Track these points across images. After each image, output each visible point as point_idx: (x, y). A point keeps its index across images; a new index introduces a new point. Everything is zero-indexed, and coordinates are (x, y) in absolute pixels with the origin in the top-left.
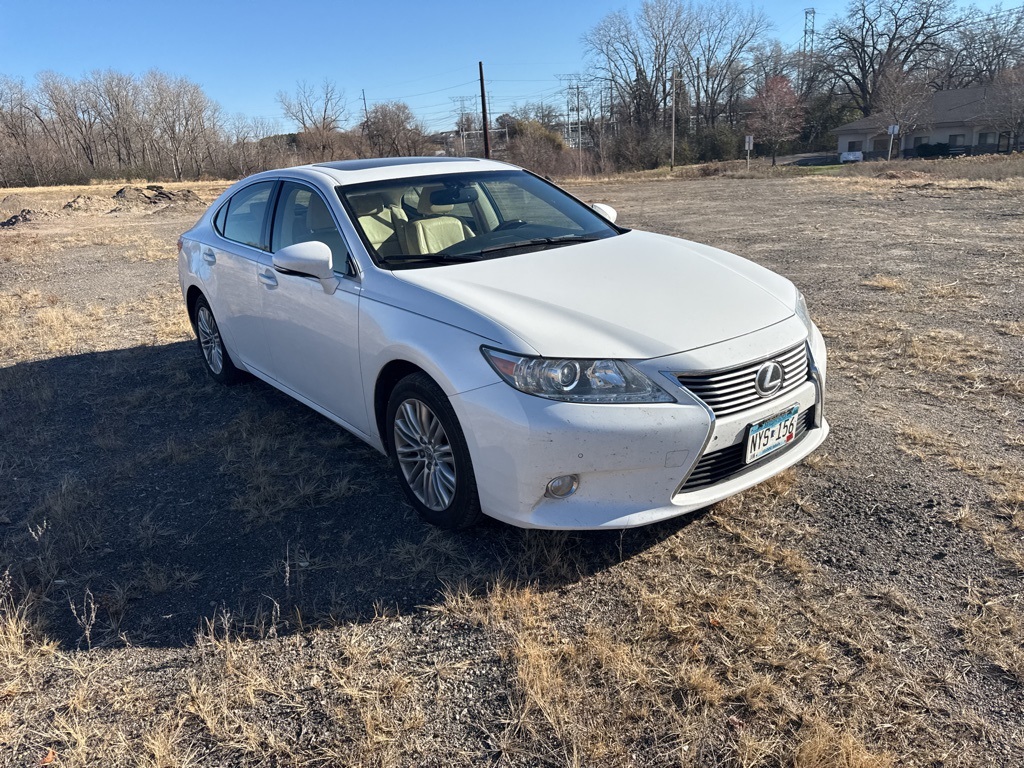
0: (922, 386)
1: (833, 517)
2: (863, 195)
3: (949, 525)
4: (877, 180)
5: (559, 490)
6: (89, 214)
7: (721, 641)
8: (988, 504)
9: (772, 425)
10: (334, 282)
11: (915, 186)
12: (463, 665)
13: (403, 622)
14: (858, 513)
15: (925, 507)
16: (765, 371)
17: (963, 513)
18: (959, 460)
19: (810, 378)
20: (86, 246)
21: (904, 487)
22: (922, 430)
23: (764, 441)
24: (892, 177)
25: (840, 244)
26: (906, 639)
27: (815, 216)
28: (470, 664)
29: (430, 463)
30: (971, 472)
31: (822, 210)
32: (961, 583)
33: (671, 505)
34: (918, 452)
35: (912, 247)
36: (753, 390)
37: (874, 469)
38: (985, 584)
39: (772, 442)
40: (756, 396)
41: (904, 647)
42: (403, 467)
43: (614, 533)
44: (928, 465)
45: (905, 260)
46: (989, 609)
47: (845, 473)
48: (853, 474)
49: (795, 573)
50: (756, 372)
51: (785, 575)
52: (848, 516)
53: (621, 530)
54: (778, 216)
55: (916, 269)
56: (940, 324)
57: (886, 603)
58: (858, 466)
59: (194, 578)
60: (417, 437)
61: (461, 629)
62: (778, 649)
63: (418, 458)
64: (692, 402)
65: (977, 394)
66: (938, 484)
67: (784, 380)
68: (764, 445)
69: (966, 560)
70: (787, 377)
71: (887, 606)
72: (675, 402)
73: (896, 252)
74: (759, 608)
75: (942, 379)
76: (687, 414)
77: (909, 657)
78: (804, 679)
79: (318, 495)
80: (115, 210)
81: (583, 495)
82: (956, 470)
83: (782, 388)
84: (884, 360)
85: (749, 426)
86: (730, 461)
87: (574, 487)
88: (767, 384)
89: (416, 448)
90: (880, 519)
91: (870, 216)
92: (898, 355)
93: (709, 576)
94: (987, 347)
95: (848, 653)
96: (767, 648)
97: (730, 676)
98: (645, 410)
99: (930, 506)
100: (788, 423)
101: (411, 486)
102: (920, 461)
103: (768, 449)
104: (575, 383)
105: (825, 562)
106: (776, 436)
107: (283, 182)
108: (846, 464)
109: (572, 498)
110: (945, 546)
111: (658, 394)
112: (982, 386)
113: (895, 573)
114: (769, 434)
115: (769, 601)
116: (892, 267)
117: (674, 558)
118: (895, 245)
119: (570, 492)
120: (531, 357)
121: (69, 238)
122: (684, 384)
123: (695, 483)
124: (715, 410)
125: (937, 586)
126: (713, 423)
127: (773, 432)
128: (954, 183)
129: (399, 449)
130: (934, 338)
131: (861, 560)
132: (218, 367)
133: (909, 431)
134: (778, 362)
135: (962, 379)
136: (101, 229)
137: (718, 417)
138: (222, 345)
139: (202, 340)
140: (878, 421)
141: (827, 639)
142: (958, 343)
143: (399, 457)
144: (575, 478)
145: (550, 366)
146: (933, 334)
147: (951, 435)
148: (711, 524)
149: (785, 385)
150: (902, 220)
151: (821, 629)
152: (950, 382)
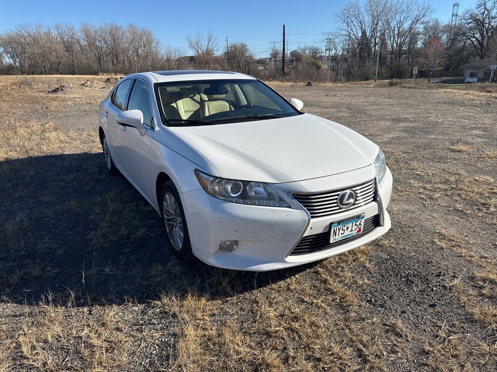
0: (459, 206)
1: (383, 276)
3: (445, 287)
5: (227, 247)
6: (92, 89)
7: (294, 339)
8: (472, 278)
9: (347, 223)
10: (144, 131)
12: (158, 335)
13: (139, 307)
14: (397, 275)
15: (436, 276)
16: (344, 195)
17: (456, 281)
18: (465, 251)
19: (374, 200)
20: (83, 104)
21: (428, 263)
22: (451, 231)
23: (341, 232)
25: (446, 126)
26: (395, 352)
27: (439, 110)
28: (162, 335)
29: (176, 226)
30: (469, 259)
31: (444, 107)
32: (439, 323)
33: (285, 262)
35: (485, 130)
36: (336, 205)
37: (416, 251)
38: (453, 326)
39: (347, 233)
40: (338, 208)
41: (393, 357)
42: (166, 226)
43: (253, 273)
44: (446, 252)
45: (478, 136)
46: (450, 341)
47: (399, 251)
48: (403, 253)
49: (349, 306)
50: (338, 195)
51: (343, 306)
52: (391, 276)
53: (256, 272)
54: (418, 109)
55: (482, 142)
56: (483, 173)
57: (392, 329)
58: (407, 248)
59: (54, 271)
60: (171, 212)
61: (165, 315)
62: (323, 348)
63: (172, 222)
64: (299, 208)
65: (490, 214)
66: (448, 263)
67: (357, 200)
68: (342, 234)
69: (447, 310)
70: (358, 199)
71: (392, 331)
72: (290, 207)
73: (475, 132)
74: (321, 323)
75: (472, 203)
76: (295, 214)
77: (394, 363)
78: (330, 368)
79: (129, 235)
80: (103, 88)
81: (238, 252)
82: (461, 256)
83: (354, 204)
84: (445, 190)
85: (332, 223)
86: (321, 241)
87: (235, 247)
88: (345, 202)
89: (171, 217)
90: (408, 280)
91: (468, 112)
92: (453, 188)
93: (303, 301)
95: (360, 356)
96: (316, 347)
97: (290, 361)
98: (272, 210)
99: (439, 276)
100: (358, 223)
101: (169, 236)
102: (443, 249)
103: (345, 236)
104: (240, 193)
105: (368, 301)
106: (350, 229)
107: (136, 80)
108: (402, 247)
109: (234, 252)
110: (439, 300)
111: (281, 203)
112: (494, 209)
113: (404, 312)
114: (345, 228)
115: (328, 320)
116: (469, 139)
117: (289, 289)
118: (475, 128)
119: (232, 249)
120: (217, 178)
121: (77, 100)
122: (296, 198)
123: (300, 251)
124: (311, 214)
125: (425, 323)
126: (309, 220)
127: (348, 227)
129: (165, 217)
130: (477, 181)
131: (388, 302)
132: (109, 166)
133: (443, 231)
134: (353, 191)
135: (484, 204)
136: (93, 96)
137: (312, 217)
140: (428, 224)
141: (352, 346)
142: (489, 184)
143: (165, 220)
144: (236, 242)
145: (226, 183)
146: (477, 178)
147: (466, 236)
148: (315, 272)
149: (356, 203)
150: (485, 115)
151: (351, 340)
152: (477, 206)
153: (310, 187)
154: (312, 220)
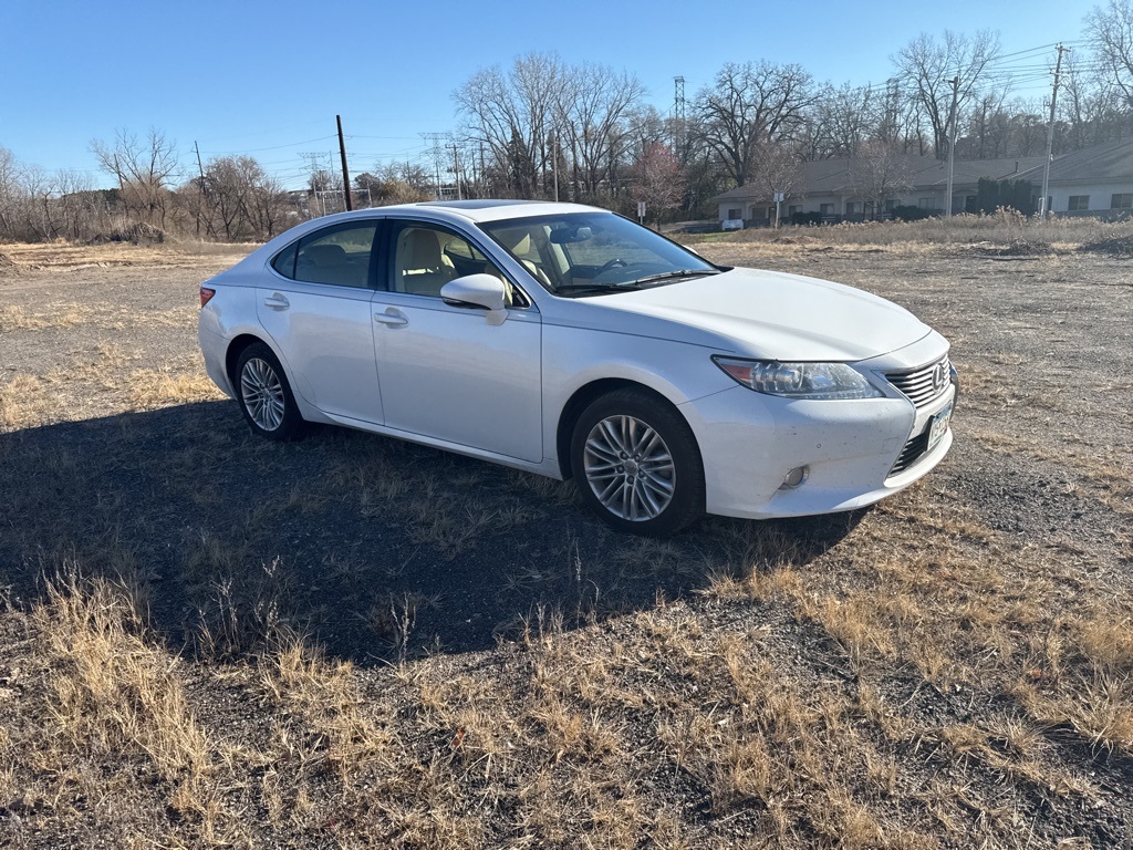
1: (976, 499)
2: (774, 257)
3: (1067, 495)
4: (776, 245)
8: (1085, 479)
9: (941, 418)
11: (817, 250)
12: (767, 627)
13: (680, 606)
14: (992, 494)
15: (1039, 486)
16: (936, 372)
17: (1071, 487)
18: (1039, 453)
19: (951, 382)
21: (1012, 474)
22: (993, 434)
23: (936, 431)
24: (789, 242)
26: (1095, 569)
28: (772, 627)
29: (631, 477)
30: (1054, 460)
33: (884, 487)
34: (1001, 449)
36: (931, 387)
37: (978, 464)
39: (939, 433)
40: (932, 393)
42: (593, 486)
43: (844, 515)
44: (1018, 458)
47: (958, 469)
48: (964, 469)
49: (981, 538)
50: (932, 372)
51: (973, 540)
52: (986, 497)
57: (1063, 549)
58: (963, 463)
60: (618, 453)
61: (739, 606)
62: (1007, 586)
63: (616, 474)
64: (899, 397)
65: (1014, 407)
66: (1037, 470)
68: (936, 435)
69: (1097, 516)
71: (1065, 551)
72: (884, 396)
74: (974, 563)
75: (979, 397)
76: (891, 407)
81: (813, 482)
83: (943, 386)
85: (932, 417)
86: (917, 447)
87: (805, 477)
88: (938, 384)
89: (614, 464)
90: (1012, 497)
94: (994, 373)
98: (864, 404)
99: (1043, 485)
101: (603, 503)
102: (1009, 455)
103: (936, 440)
104: (800, 384)
107: (389, 220)
109: (803, 487)
110: (1075, 509)
112: (1014, 401)
114: (939, 426)
115: (977, 557)
119: (801, 481)
120: (765, 362)
122: (891, 381)
124: (916, 402)
126: (915, 413)
127: (940, 424)
128: (851, 247)
129: (588, 468)
131: (1021, 524)
133: (984, 436)
134: (941, 364)
135: (993, 397)
137: (917, 408)
138: (288, 396)
139: (245, 396)
143: (588, 476)
144: (803, 469)
145: (784, 371)
147: (1018, 437)
153: (906, 361)
154: (919, 412)
